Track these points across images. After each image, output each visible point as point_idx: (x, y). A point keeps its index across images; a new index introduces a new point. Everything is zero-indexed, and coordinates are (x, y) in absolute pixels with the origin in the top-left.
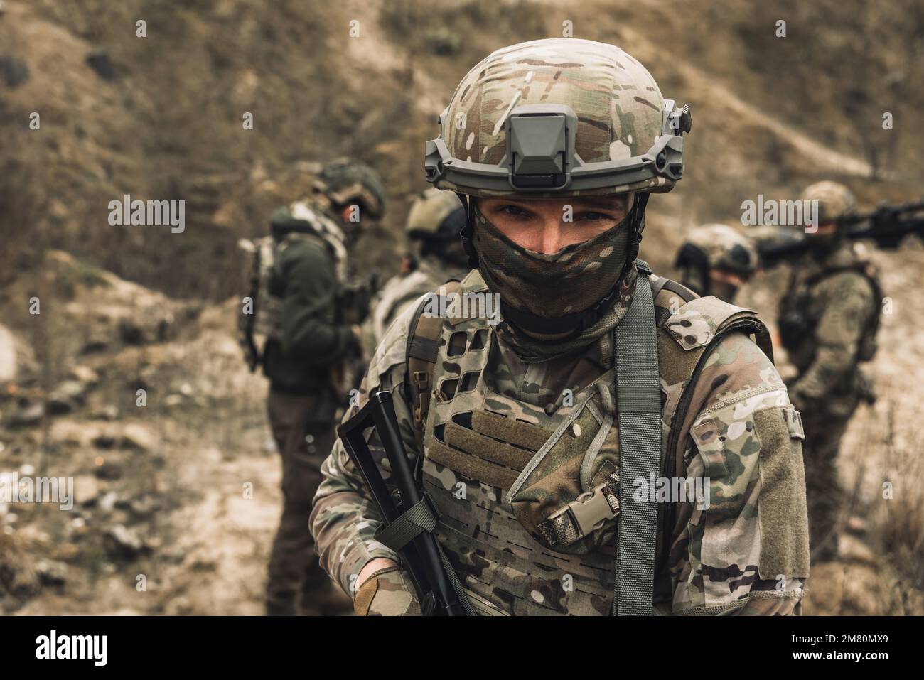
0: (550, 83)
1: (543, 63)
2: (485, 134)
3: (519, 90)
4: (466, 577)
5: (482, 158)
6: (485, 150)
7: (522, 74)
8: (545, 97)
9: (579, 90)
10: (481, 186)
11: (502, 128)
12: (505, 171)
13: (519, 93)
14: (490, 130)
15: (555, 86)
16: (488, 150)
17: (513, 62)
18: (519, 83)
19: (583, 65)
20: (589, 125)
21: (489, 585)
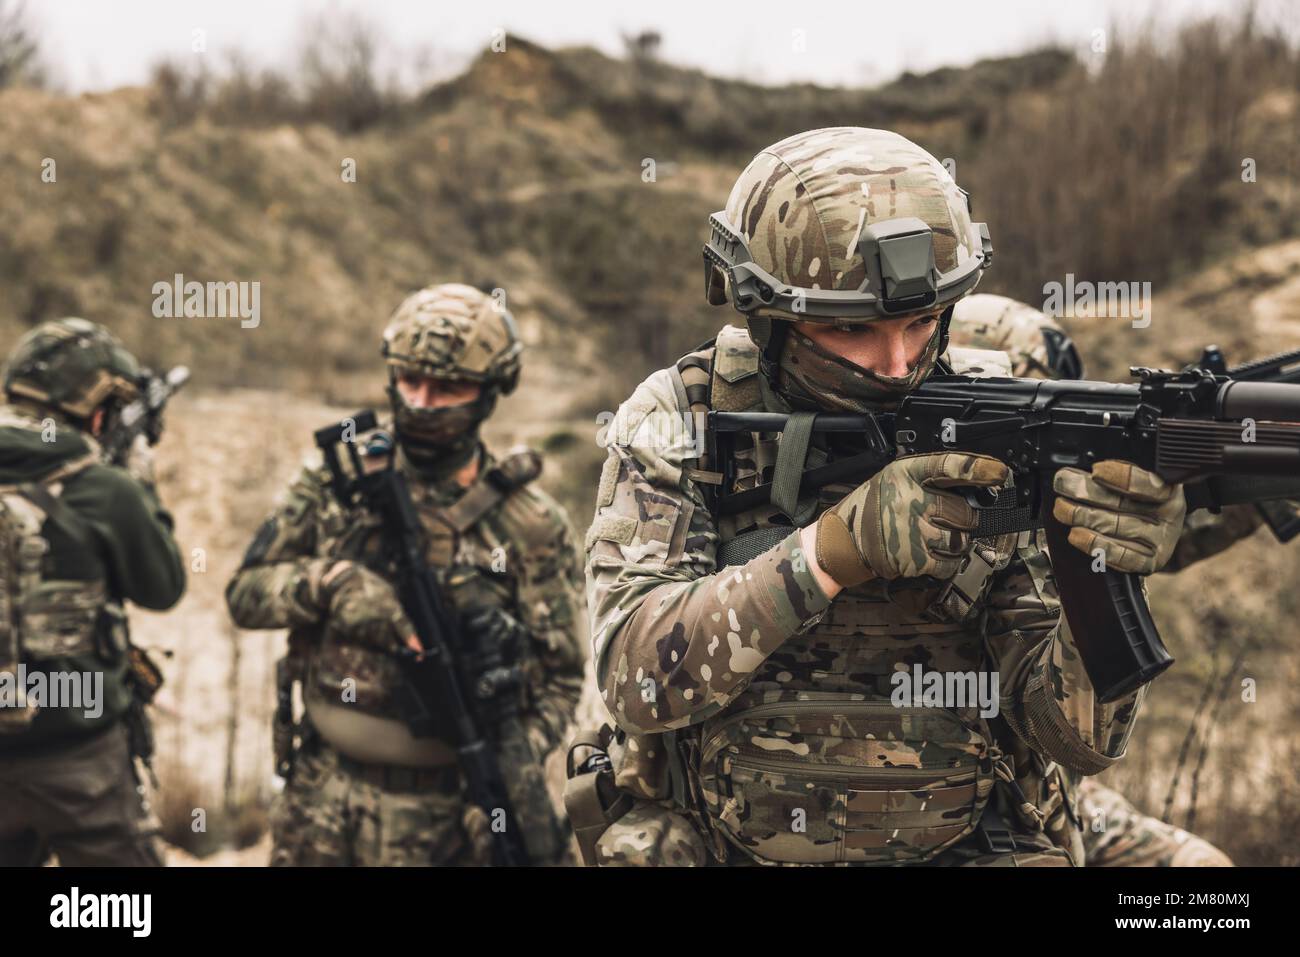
0: (891, 195)
1: (869, 172)
2: (837, 258)
3: (862, 206)
4: (810, 675)
5: (836, 284)
6: (840, 276)
7: (855, 187)
8: (893, 212)
9: (920, 198)
10: (840, 314)
11: (857, 250)
12: (870, 296)
13: (864, 211)
14: (843, 253)
15: (897, 197)
16: (844, 276)
17: (833, 173)
18: (856, 196)
19: (905, 169)
20: (940, 235)
21: (843, 674)
